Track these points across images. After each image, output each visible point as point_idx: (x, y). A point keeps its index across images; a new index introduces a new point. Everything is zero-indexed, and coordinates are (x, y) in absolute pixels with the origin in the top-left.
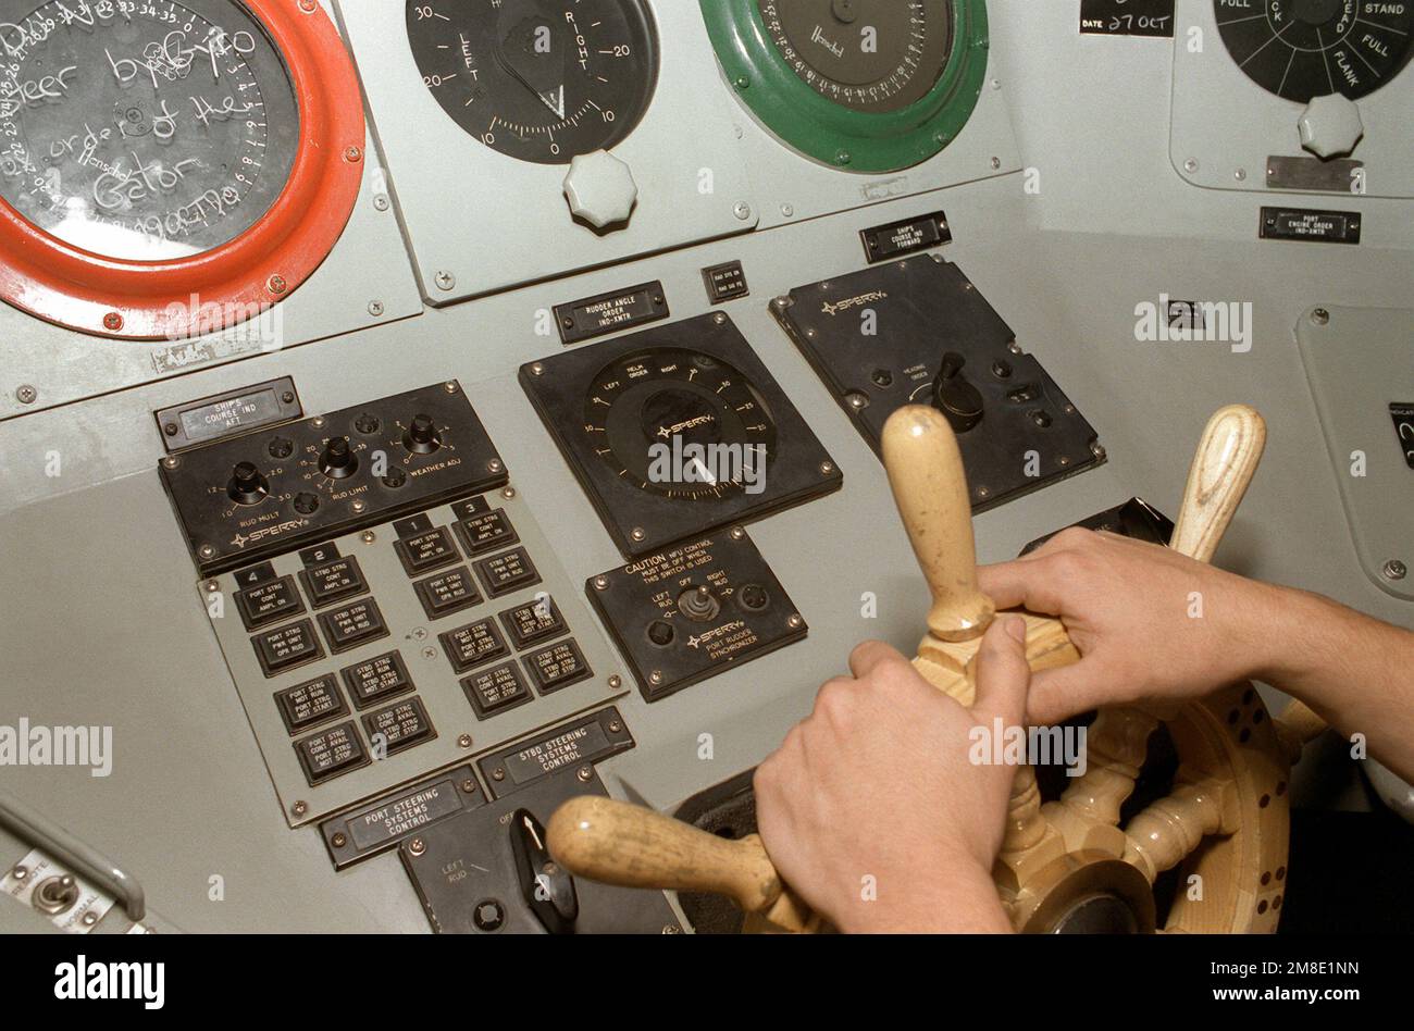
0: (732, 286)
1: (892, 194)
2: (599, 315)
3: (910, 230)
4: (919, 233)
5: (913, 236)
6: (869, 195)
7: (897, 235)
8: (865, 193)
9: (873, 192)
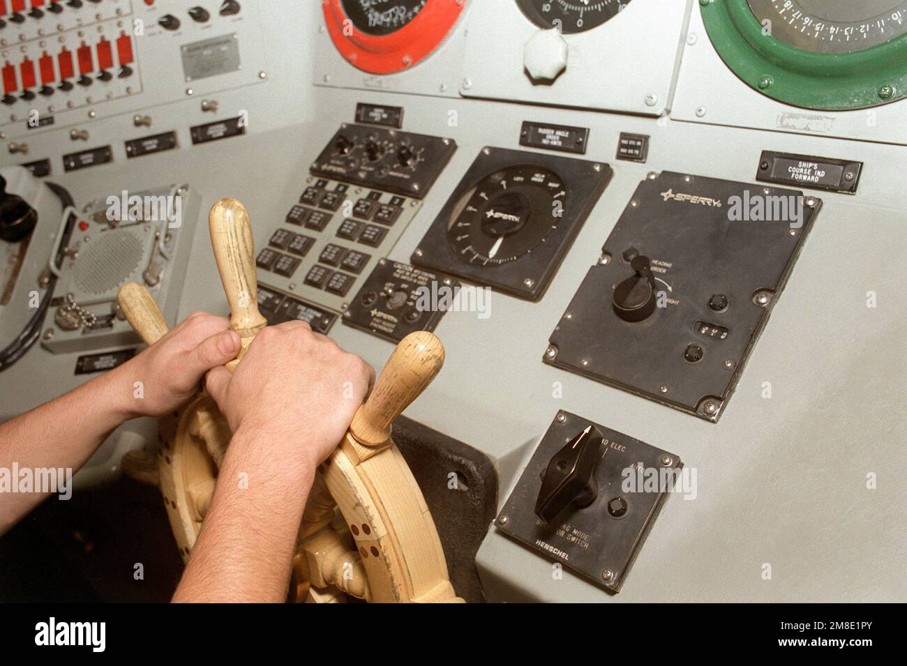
0: (631, 151)
1: (809, 129)
2: (544, 136)
3: (812, 168)
4: (821, 174)
5: (813, 173)
6: (784, 123)
7: (797, 167)
8: (781, 121)
9: (791, 122)
